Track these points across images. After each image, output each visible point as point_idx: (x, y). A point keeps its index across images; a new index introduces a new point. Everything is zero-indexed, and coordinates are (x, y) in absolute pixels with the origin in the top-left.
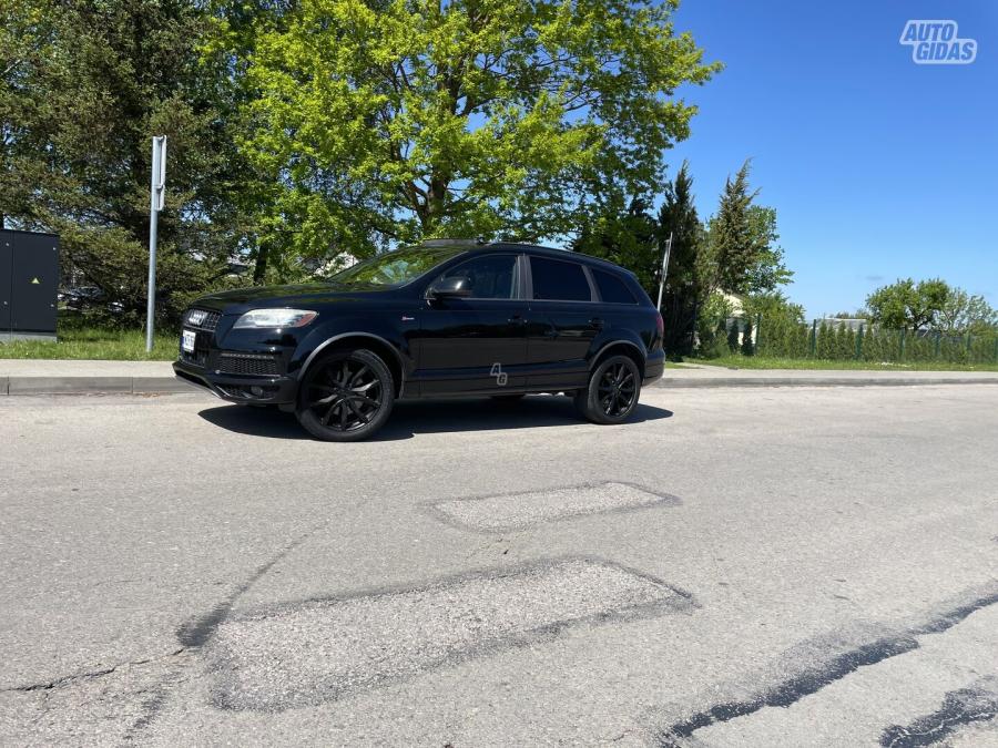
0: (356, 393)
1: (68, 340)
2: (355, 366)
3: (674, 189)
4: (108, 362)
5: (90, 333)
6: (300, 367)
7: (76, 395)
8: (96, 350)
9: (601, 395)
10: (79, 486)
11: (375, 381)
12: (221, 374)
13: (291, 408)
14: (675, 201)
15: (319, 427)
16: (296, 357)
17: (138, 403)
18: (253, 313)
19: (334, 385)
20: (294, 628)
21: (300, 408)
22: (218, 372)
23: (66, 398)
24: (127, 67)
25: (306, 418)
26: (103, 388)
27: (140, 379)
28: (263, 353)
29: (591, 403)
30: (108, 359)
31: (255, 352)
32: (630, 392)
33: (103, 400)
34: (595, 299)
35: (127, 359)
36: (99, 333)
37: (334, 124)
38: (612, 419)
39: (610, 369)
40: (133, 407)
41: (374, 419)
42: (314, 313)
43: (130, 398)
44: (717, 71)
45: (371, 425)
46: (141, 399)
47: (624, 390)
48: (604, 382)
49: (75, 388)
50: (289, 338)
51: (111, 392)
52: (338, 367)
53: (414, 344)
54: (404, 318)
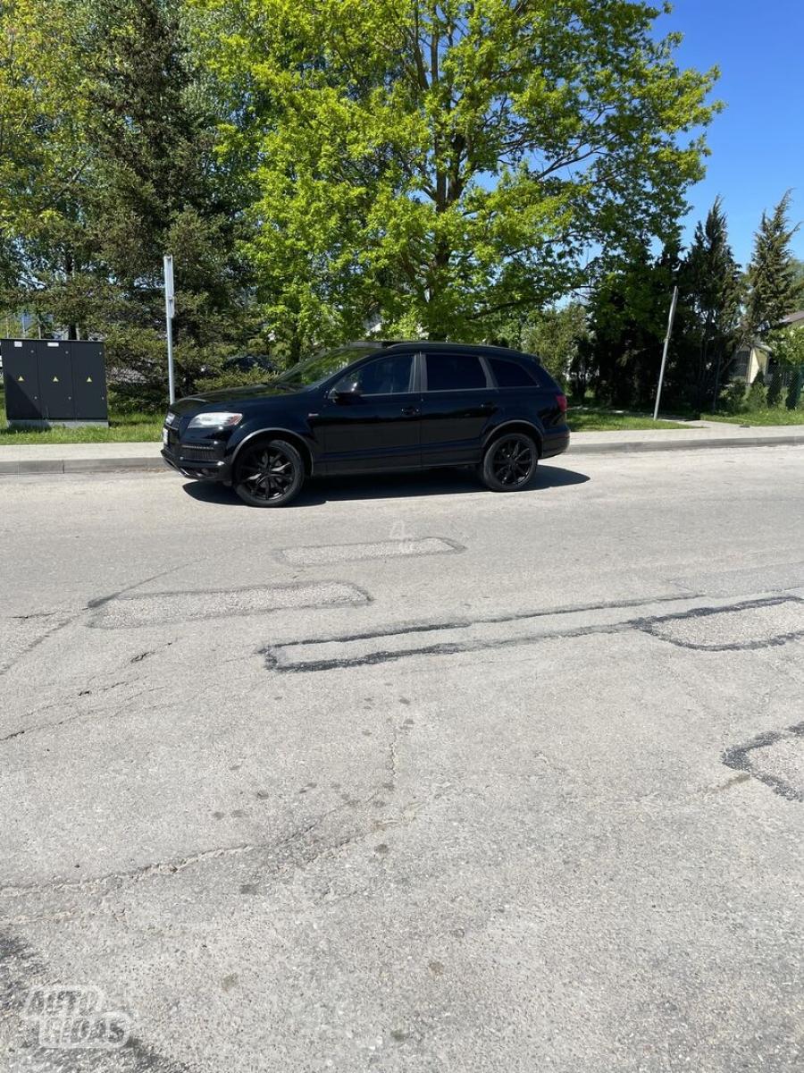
0: (276, 473)
1: (118, 424)
2: (273, 452)
3: (704, 230)
4: (139, 444)
5: (135, 417)
6: (232, 453)
7: (108, 472)
8: (134, 433)
9: (496, 468)
10: (80, 535)
11: (288, 463)
12: (184, 460)
13: (229, 483)
14: (706, 244)
15: (249, 496)
16: (229, 446)
17: (149, 477)
18: (201, 416)
19: (258, 467)
20: (140, 604)
21: (235, 482)
22: (182, 458)
23: (101, 474)
24: (149, 188)
25: (240, 490)
26: (127, 467)
27: (152, 459)
28: (208, 445)
29: (487, 474)
30: (140, 441)
31: (202, 445)
32: (525, 464)
33: (125, 475)
34: (490, 385)
35: (153, 441)
36: (143, 417)
37: (316, 222)
38: (509, 487)
39: (505, 445)
40: (142, 481)
41: (289, 491)
42: (241, 415)
43: (143, 474)
44: (719, 111)
45: (287, 495)
46: (152, 474)
47: (522, 463)
48: (497, 455)
49: (108, 467)
50: (227, 434)
51: (132, 469)
52: (259, 454)
53: (318, 430)
54: (310, 415)
